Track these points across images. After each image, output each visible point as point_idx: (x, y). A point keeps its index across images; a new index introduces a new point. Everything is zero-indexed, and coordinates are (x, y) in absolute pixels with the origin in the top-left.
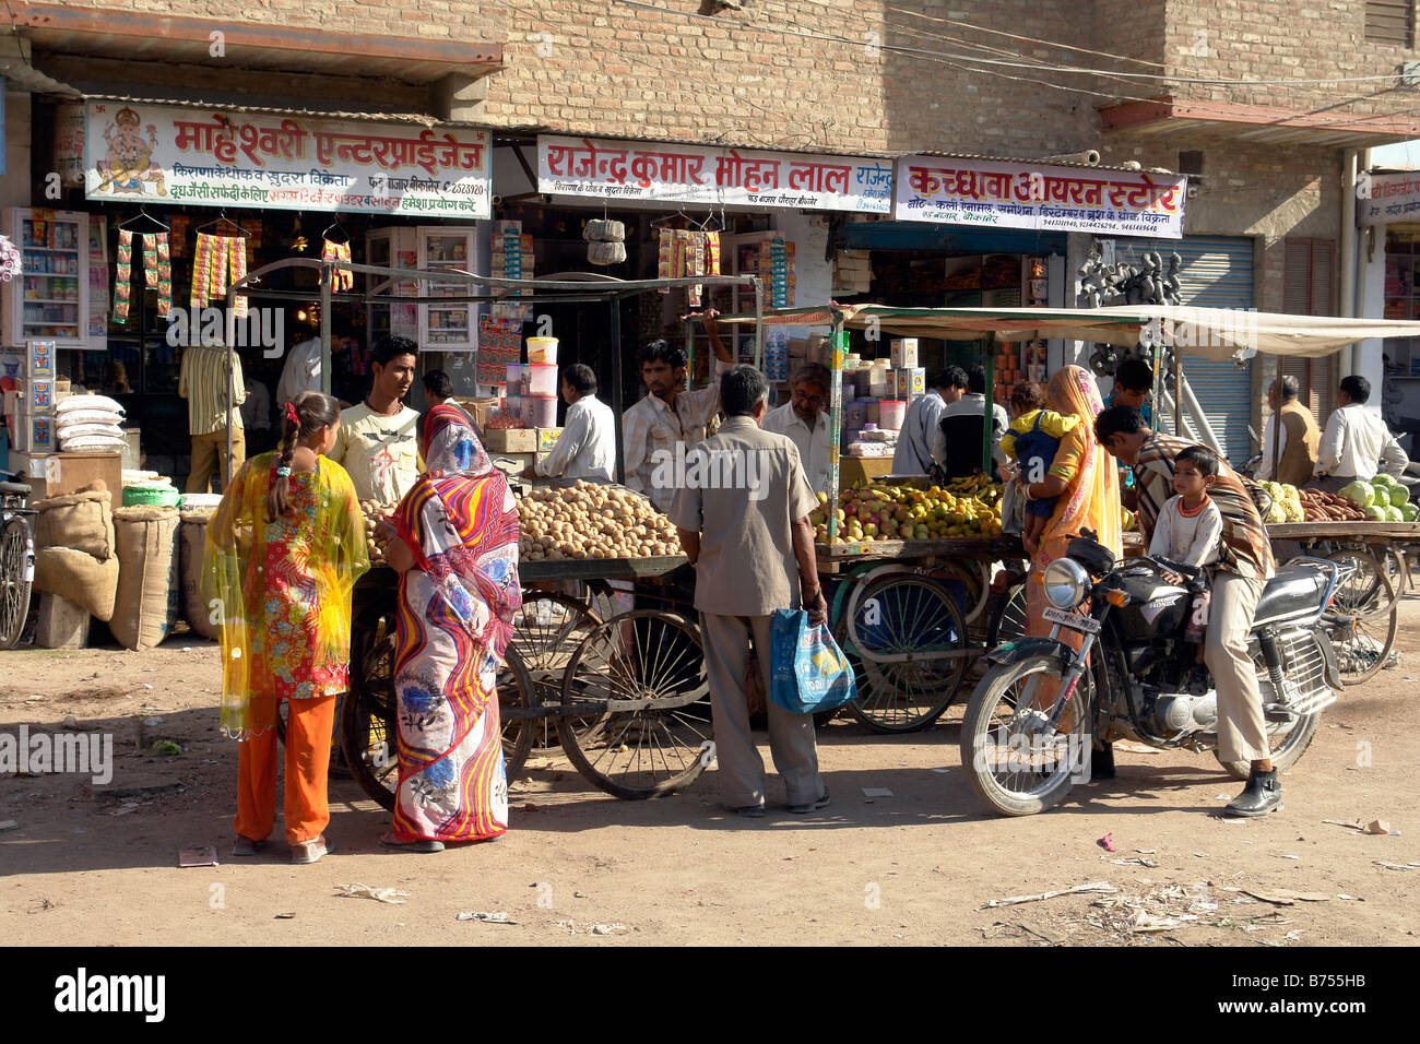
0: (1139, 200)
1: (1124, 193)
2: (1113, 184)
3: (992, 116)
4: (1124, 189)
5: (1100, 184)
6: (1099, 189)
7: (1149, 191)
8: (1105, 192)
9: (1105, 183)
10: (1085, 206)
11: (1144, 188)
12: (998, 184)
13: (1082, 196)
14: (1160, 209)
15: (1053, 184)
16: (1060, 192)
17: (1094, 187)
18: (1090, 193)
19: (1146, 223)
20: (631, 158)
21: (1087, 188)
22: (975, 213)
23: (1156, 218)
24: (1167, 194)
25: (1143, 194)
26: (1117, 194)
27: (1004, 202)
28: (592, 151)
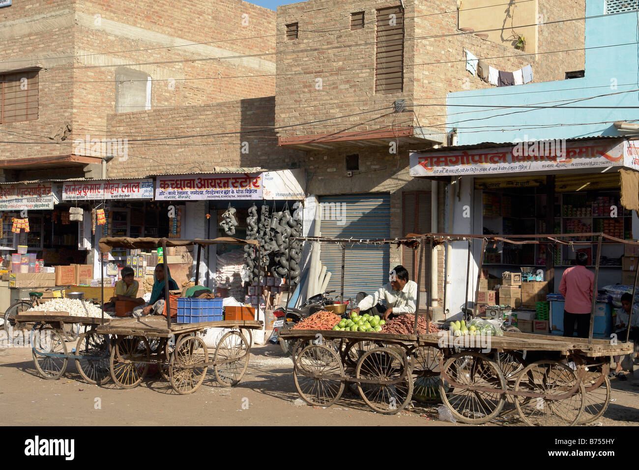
0: (244, 184)
1: (238, 182)
2: (233, 179)
3: (264, 152)
4: (237, 180)
5: (228, 179)
6: (228, 181)
7: (248, 180)
8: (230, 182)
9: (230, 179)
10: (223, 189)
11: (246, 179)
12: (190, 183)
13: (222, 185)
14: (253, 188)
15: (210, 181)
16: (213, 184)
17: (226, 181)
18: (225, 183)
19: (247, 194)
20: (82, 187)
21: (223, 181)
22: (182, 195)
23: (251, 191)
24: (255, 181)
25: (246, 182)
26: (235, 183)
27: (193, 190)
28: (75, 185)
